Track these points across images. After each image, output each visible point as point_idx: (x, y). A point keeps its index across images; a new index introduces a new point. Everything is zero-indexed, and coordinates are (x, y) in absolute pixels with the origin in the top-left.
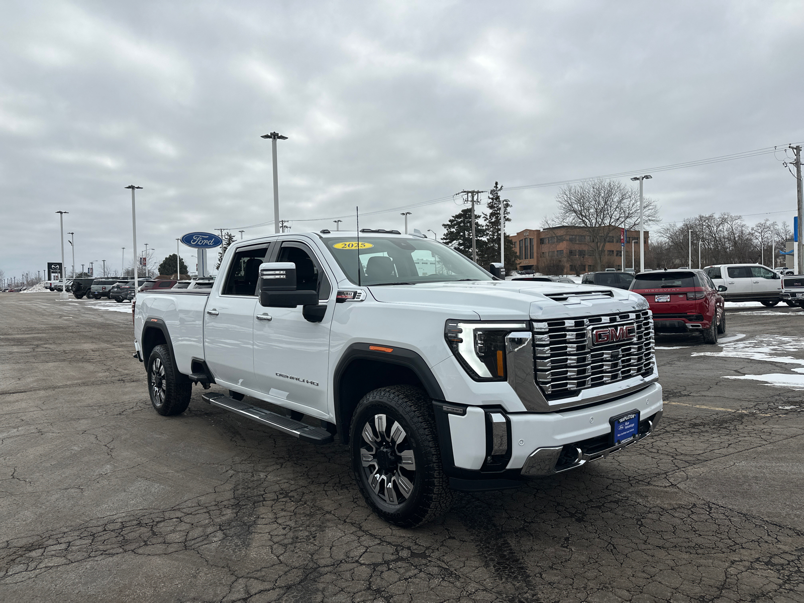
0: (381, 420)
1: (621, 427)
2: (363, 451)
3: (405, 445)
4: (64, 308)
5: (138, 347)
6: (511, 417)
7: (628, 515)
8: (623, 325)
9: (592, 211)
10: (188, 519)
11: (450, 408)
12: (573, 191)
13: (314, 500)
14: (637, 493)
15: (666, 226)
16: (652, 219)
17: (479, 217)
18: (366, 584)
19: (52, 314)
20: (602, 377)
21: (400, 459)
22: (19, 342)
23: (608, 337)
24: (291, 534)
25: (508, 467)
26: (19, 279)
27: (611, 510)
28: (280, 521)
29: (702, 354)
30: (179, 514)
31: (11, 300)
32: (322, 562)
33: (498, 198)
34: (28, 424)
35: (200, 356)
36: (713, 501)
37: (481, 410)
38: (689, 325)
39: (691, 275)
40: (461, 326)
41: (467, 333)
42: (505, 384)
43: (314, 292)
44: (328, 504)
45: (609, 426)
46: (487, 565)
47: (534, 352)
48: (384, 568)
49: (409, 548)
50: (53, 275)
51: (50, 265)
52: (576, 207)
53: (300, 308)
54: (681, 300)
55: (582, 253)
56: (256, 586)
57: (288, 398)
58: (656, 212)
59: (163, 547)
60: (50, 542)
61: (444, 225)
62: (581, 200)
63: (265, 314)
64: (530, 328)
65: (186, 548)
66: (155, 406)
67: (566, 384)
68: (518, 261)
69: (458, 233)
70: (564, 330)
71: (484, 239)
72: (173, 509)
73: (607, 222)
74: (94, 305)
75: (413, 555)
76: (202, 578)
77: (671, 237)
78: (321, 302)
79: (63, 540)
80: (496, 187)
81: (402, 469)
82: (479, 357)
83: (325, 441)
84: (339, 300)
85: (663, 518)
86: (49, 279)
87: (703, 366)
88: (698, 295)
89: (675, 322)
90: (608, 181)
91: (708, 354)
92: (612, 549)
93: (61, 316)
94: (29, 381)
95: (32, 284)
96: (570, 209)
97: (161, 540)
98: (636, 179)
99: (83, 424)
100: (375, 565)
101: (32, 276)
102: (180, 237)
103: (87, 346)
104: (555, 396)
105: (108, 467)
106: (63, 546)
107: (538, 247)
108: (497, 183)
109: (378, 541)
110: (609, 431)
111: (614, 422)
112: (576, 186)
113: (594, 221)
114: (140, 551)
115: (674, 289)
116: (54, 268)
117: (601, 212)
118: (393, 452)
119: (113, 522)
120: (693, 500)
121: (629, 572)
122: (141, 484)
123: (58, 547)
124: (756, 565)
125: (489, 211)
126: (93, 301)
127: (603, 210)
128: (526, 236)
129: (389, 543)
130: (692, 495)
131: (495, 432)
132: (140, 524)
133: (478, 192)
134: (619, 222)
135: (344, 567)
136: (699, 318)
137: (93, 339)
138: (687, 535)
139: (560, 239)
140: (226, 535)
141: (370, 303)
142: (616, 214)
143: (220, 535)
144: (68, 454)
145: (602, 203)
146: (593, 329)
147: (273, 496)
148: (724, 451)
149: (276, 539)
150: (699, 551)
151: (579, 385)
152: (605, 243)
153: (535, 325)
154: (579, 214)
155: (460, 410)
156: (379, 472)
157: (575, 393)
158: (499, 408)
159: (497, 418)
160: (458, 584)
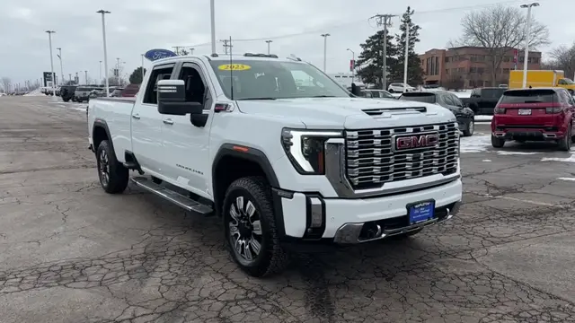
0: (240, 200)
1: (416, 212)
2: (231, 224)
3: (255, 217)
4: (54, 109)
5: (91, 141)
6: (326, 201)
7: (427, 278)
8: (425, 134)
9: (491, 33)
10: (108, 266)
11: (283, 193)
12: (475, 15)
13: (201, 257)
14: (442, 263)
15: (557, 47)
16: (544, 42)
17: (392, 37)
18: (216, 314)
19: (44, 114)
20: (404, 174)
21: (252, 227)
22: (16, 135)
23: (410, 144)
24: (176, 279)
25: (323, 236)
26: (23, 85)
27: (416, 274)
28: (171, 270)
29: (551, 159)
30: (102, 262)
31: (16, 101)
32: (191, 298)
33: (409, 21)
34: (11, 196)
35: (130, 150)
36: (497, 271)
37: (304, 196)
38: (545, 135)
39: (552, 92)
40: (293, 133)
41: (296, 138)
42: (323, 177)
43: (199, 104)
44: (209, 260)
45: (406, 210)
46: (306, 306)
47: (346, 153)
48: (234, 304)
49: (255, 292)
50: (48, 82)
51: (45, 74)
52: (476, 29)
53: (188, 115)
54: (541, 114)
55: (481, 71)
56: (141, 311)
57: (189, 183)
58: (547, 35)
59: (85, 283)
60: (11, 276)
61: (362, 45)
62: (482, 23)
63: (169, 119)
64: (344, 136)
65: (101, 285)
66: (103, 186)
67: (372, 178)
68: (424, 77)
69: (373, 51)
70: (373, 137)
71: (396, 57)
72: (99, 259)
73: (503, 44)
74: (77, 107)
75: (257, 296)
76: (106, 304)
77: (561, 57)
78: (204, 112)
79: (18, 276)
80: (408, 11)
81: (255, 235)
82: (305, 156)
83: (208, 215)
84: (217, 111)
85: (453, 282)
86: (46, 85)
87: (548, 169)
88: (556, 110)
89: (534, 132)
90: (507, 7)
91: (556, 159)
92: (404, 300)
93: (50, 115)
94: (19, 164)
95: (32, 89)
96: (472, 32)
97: (86, 279)
98: (525, 6)
99: (50, 197)
100: (228, 301)
101: (33, 83)
102: (144, 53)
103: (66, 139)
104: (360, 186)
105: (61, 228)
106: (18, 280)
107: (443, 66)
108: (409, 8)
109: (235, 286)
110: (406, 214)
111: (410, 207)
112: (478, 11)
113: (492, 43)
114: (69, 285)
115: (535, 104)
116: (47, 76)
117: (499, 35)
118: (248, 224)
119: (56, 265)
120: (483, 270)
121: (408, 316)
122: (82, 241)
123: (15, 280)
124: (506, 317)
125: (401, 33)
126: (77, 104)
127: (500, 33)
128: (432, 55)
129: (243, 288)
130: (484, 266)
131: (313, 211)
132: (74, 268)
133: (390, 16)
134: (514, 44)
135: (206, 302)
136: (555, 129)
137: (70, 133)
138: (465, 294)
139: (462, 58)
140: (131, 278)
141: (236, 113)
142: (512, 37)
143: (127, 277)
144: (35, 218)
145: (501, 26)
146: (396, 137)
147: (173, 253)
148: (527, 236)
149: (164, 282)
150: (469, 305)
151: (381, 179)
152: (500, 62)
153: (348, 133)
154: (480, 36)
155: (290, 194)
156: (241, 239)
157: (380, 185)
158: (318, 194)
159: (315, 201)
160: (281, 317)
